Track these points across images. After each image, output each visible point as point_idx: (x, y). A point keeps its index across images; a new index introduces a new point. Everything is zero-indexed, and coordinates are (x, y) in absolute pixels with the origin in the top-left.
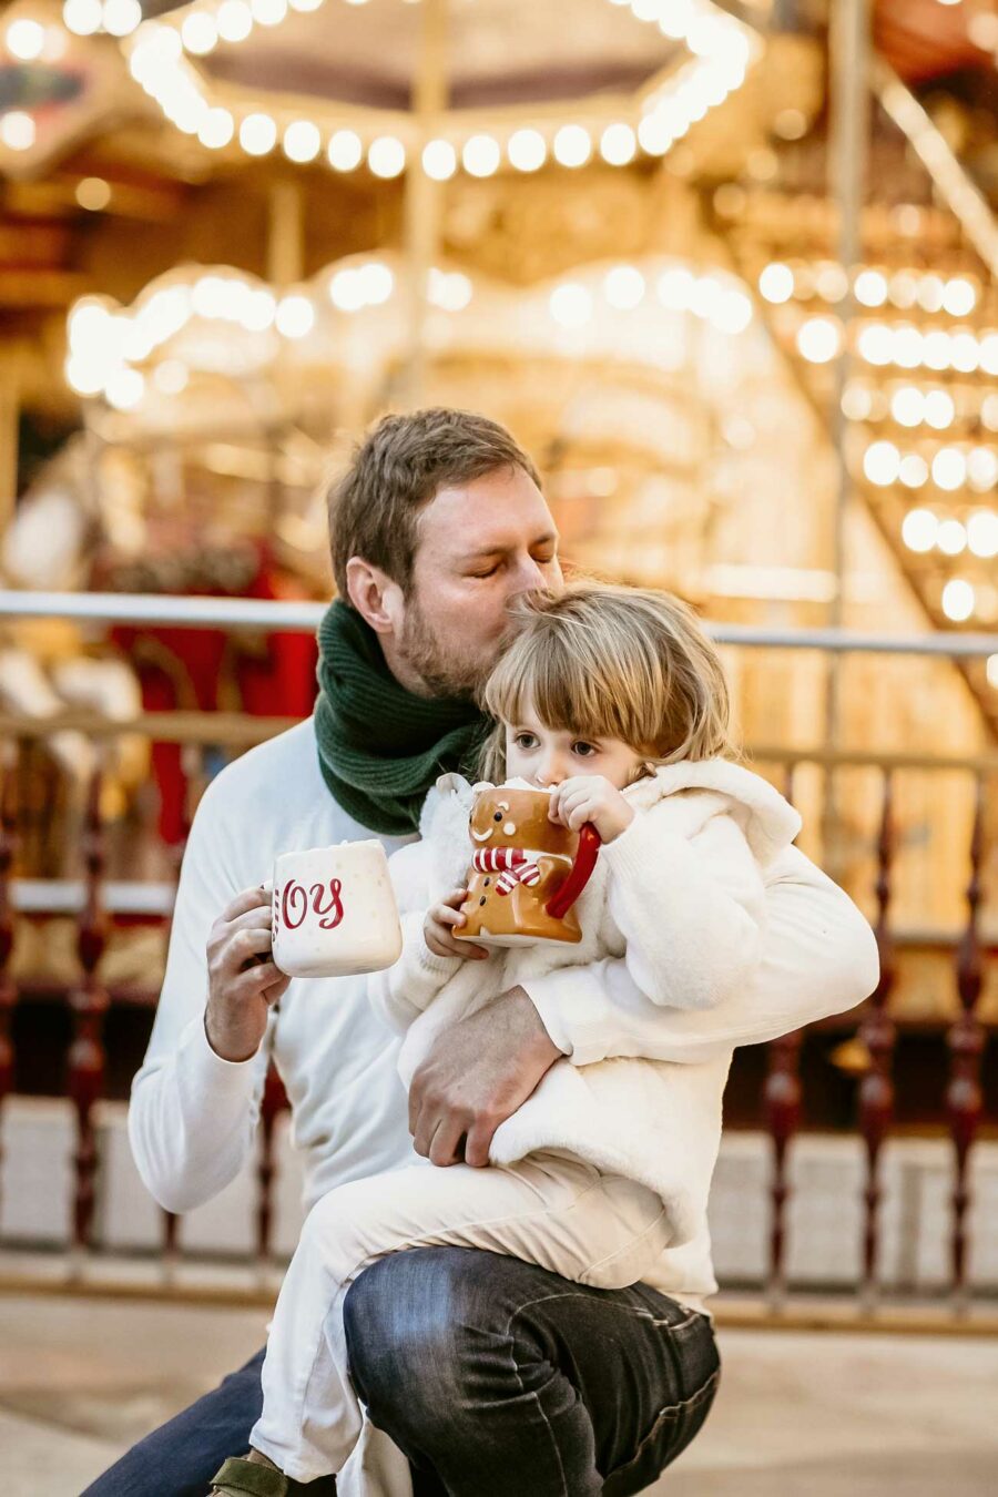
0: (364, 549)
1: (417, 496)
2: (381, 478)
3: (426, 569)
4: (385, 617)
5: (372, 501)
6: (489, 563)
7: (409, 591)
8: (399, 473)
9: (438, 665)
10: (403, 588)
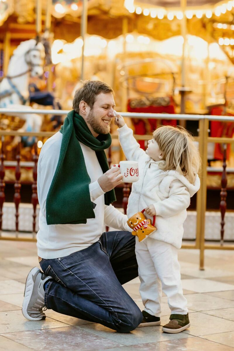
0: (85, 99)
1: (97, 93)
2: (91, 89)
3: (96, 105)
4: (86, 112)
5: (89, 92)
6: (106, 106)
7: (92, 108)
8: (94, 89)
9: (94, 121)
10: (91, 108)
